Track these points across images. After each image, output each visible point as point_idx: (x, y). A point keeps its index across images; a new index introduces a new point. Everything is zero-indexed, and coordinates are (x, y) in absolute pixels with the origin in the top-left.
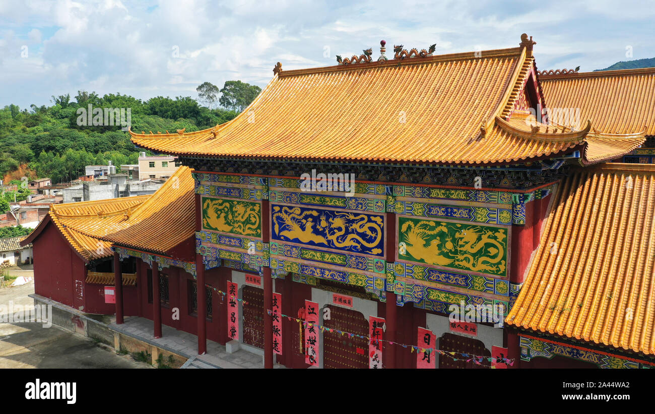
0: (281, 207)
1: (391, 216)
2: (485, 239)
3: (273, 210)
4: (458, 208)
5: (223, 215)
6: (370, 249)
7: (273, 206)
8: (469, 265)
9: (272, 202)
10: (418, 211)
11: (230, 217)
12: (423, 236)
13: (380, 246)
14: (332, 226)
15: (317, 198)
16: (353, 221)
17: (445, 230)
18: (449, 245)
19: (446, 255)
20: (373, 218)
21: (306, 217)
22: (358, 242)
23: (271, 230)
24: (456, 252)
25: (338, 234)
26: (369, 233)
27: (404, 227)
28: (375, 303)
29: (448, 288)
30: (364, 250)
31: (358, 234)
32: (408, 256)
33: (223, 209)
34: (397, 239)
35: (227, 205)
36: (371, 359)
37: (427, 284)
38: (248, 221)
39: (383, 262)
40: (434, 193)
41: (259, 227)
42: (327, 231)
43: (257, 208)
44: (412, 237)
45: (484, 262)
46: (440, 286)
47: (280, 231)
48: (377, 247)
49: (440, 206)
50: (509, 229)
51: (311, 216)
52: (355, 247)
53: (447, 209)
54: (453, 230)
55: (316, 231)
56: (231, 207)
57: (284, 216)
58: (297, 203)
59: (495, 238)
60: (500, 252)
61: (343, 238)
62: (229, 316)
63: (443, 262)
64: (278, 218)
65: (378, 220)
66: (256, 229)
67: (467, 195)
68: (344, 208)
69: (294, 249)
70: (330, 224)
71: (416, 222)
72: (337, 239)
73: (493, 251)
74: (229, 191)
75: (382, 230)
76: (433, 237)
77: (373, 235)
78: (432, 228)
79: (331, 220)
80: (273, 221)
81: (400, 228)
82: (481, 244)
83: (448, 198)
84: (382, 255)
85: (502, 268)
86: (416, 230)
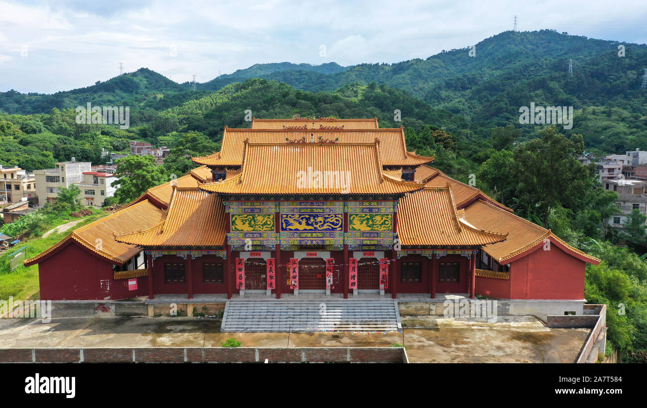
0: (287, 215)
1: (346, 214)
2: (384, 219)
3: (282, 217)
4: (374, 208)
5: (248, 222)
6: (336, 229)
7: (282, 215)
8: (379, 229)
9: (281, 213)
10: (358, 211)
11: (253, 223)
12: (360, 220)
13: (341, 226)
14: (317, 221)
15: (309, 209)
16: (328, 218)
17: (369, 217)
18: (371, 223)
19: (369, 226)
20: (337, 216)
21: (302, 219)
22: (330, 226)
23: (280, 227)
24: (373, 225)
25: (320, 224)
26: (336, 222)
27: (352, 218)
28: (329, 252)
29: (370, 238)
30: (333, 229)
31: (330, 223)
32: (354, 229)
33: (248, 219)
34: (349, 223)
35: (251, 217)
36: (327, 277)
37: (362, 238)
38: (266, 224)
39: (343, 233)
40: (365, 204)
41: (273, 226)
42: (314, 224)
43: (271, 217)
44: (355, 221)
45: (384, 227)
46: (367, 238)
47: (286, 227)
48: (339, 227)
49: (367, 208)
50: (393, 214)
51: (305, 218)
52: (329, 229)
53: (370, 210)
54: (372, 217)
55: (308, 224)
56: (254, 218)
57: (289, 219)
58: (297, 212)
59: (388, 218)
60: (389, 223)
61: (323, 225)
62: (238, 277)
63: (368, 229)
64: (285, 220)
65: (340, 216)
66: (271, 227)
67: (377, 204)
68: (323, 212)
69: (295, 234)
70: (316, 220)
71: (357, 215)
72: (319, 226)
73: (387, 222)
74: (252, 210)
75: (342, 220)
76: (364, 220)
77: (338, 223)
78: (364, 217)
79: (316, 218)
80: (282, 222)
81: (350, 218)
82: (383, 221)
83: (370, 205)
84: (342, 230)
85: (390, 228)
86: (357, 218)
